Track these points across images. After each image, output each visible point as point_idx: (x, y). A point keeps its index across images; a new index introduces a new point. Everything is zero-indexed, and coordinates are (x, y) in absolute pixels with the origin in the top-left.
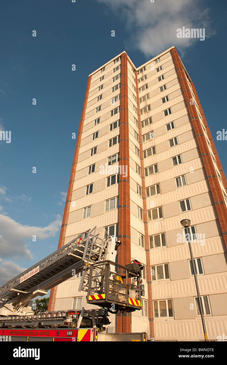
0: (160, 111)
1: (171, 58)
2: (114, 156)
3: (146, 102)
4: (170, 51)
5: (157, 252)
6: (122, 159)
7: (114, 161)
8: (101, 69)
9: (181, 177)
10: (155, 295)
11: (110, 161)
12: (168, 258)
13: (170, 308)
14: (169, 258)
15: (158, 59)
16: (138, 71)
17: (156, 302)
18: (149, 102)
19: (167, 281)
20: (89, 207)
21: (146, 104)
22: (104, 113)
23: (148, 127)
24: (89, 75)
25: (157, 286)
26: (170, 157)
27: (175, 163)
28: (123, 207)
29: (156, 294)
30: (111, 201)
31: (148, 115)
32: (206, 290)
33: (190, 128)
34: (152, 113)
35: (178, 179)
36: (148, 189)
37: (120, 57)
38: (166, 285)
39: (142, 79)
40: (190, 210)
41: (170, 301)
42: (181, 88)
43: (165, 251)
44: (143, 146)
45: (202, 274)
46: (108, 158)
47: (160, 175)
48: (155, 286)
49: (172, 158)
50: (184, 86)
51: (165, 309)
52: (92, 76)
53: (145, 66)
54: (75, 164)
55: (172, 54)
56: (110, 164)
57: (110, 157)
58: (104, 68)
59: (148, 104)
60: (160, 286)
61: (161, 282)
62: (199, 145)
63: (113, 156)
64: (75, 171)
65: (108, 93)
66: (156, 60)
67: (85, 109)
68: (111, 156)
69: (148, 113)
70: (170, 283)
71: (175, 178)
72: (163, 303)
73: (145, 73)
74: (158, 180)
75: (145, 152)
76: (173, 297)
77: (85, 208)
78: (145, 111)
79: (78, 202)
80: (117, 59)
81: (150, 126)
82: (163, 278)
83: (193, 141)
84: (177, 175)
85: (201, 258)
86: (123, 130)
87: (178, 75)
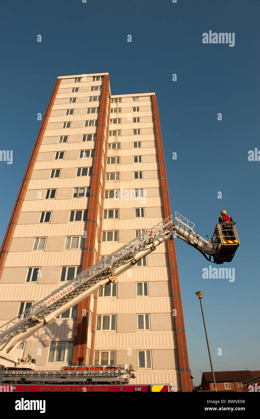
0: (129, 155)
1: (149, 103)
2: (83, 188)
3: (116, 137)
4: (151, 96)
5: (106, 301)
6: (93, 196)
7: (82, 195)
8: (76, 78)
9: (141, 230)
10: (97, 346)
11: (76, 193)
12: (116, 310)
13: (112, 360)
14: (118, 309)
15: (136, 98)
16: (112, 99)
17: (98, 352)
18: (119, 139)
19: (113, 332)
20: (44, 238)
21: (116, 141)
22: (74, 134)
23: (114, 166)
24: (59, 78)
25: (101, 336)
26: (133, 207)
27: (138, 215)
28: (89, 249)
29: (99, 344)
30: (73, 239)
31: (116, 153)
32: (150, 345)
33: (158, 185)
34: (120, 153)
35: (138, 232)
36: (104, 233)
37: (102, 77)
38: (111, 337)
39: (116, 111)
40: (145, 266)
41: (114, 353)
42: (156, 141)
43: (115, 302)
44: (106, 184)
45: (148, 330)
46: (74, 188)
47: (120, 222)
48: (99, 336)
49: (135, 209)
50: (158, 140)
51: (107, 360)
52: (62, 79)
53: (121, 98)
54: (28, 180)
55: (151, 100)
56: (75, 195)
57: (77, 188)
58: (80, 78)
59: (119, 141)
60: (104, 337)
61: (105, 333)
62: (164, 206)
63: (80, 189)
64: (27, 188)
65: (81, 112)
66: (134, 98)
67: (49, 116)
68: (79, 188)
69: (117, 151)
70: (116, 335)
71: (135, 231)
72: (105, 354)
73: (120, 105)
74: (117, 227)
75: (107, 191)
76: (117, 349)
77: (37, 238)
78: (114, 147)
79: (27, 228)
80: (98, 77)
81: (117, 166)
82: (109, 329)
83: (159, 199)
84: (138, 228)
85: (149, 314)
86: (97, 164)
87: (154, 125)
